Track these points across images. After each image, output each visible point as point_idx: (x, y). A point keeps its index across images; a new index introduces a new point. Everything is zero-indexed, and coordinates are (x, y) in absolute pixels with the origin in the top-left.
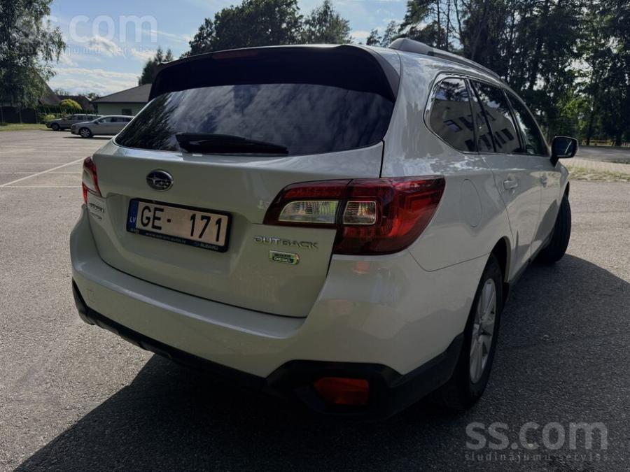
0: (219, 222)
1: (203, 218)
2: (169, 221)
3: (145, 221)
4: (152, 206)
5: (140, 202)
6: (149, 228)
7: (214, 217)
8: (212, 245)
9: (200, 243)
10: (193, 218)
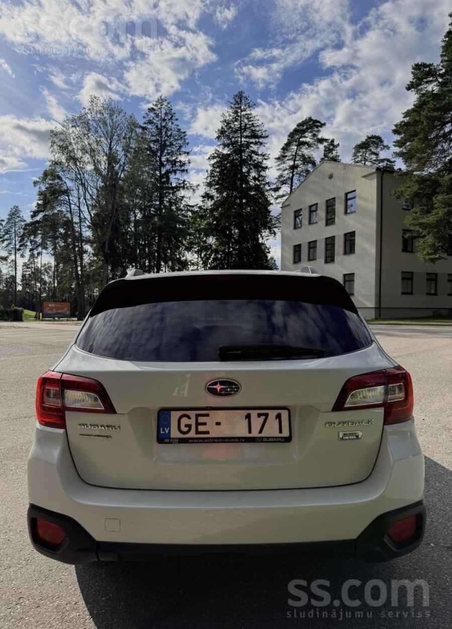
0: (279, 416)
1: (259, 415)
2: (218, 424)
3: (185, 429)
4: (192, 414)
5: (172, 412)
6: (192, 434)
7: (272, 414)
8: (276, 438)
9: (262, 438)
10: (248, 417)
